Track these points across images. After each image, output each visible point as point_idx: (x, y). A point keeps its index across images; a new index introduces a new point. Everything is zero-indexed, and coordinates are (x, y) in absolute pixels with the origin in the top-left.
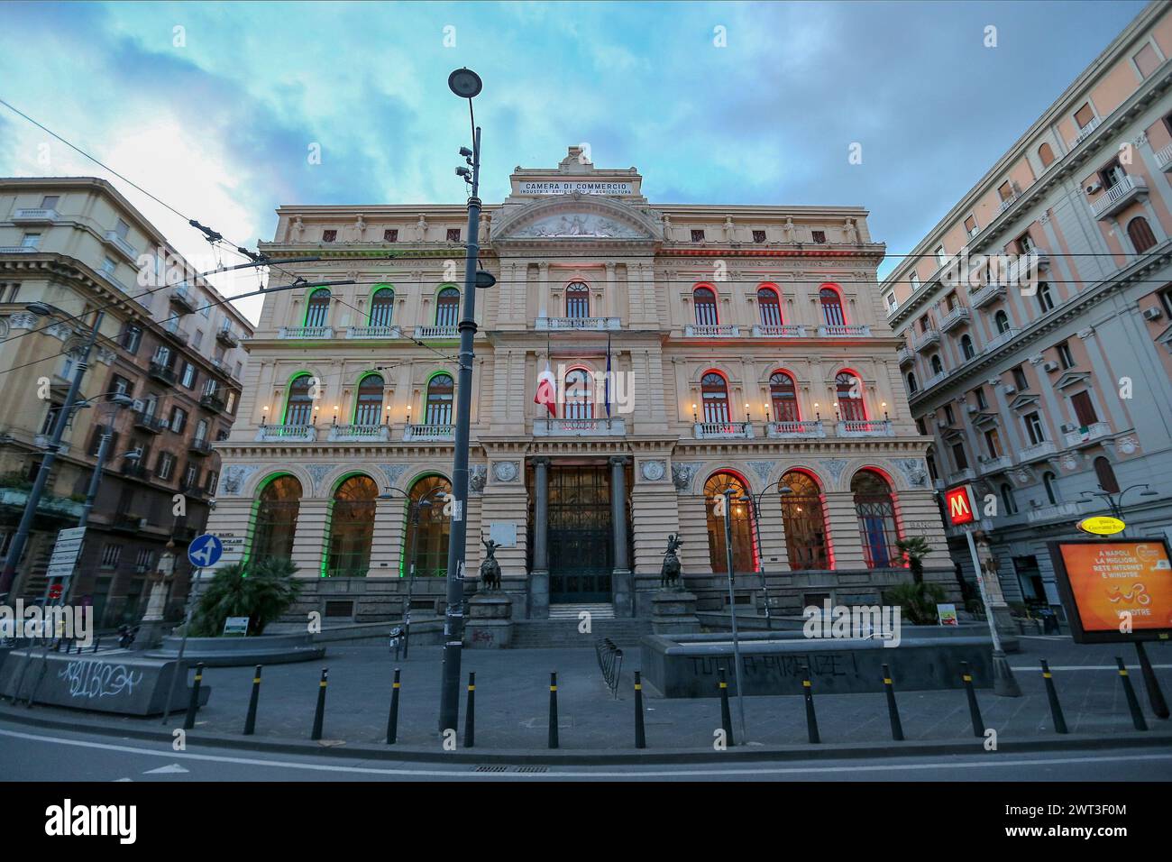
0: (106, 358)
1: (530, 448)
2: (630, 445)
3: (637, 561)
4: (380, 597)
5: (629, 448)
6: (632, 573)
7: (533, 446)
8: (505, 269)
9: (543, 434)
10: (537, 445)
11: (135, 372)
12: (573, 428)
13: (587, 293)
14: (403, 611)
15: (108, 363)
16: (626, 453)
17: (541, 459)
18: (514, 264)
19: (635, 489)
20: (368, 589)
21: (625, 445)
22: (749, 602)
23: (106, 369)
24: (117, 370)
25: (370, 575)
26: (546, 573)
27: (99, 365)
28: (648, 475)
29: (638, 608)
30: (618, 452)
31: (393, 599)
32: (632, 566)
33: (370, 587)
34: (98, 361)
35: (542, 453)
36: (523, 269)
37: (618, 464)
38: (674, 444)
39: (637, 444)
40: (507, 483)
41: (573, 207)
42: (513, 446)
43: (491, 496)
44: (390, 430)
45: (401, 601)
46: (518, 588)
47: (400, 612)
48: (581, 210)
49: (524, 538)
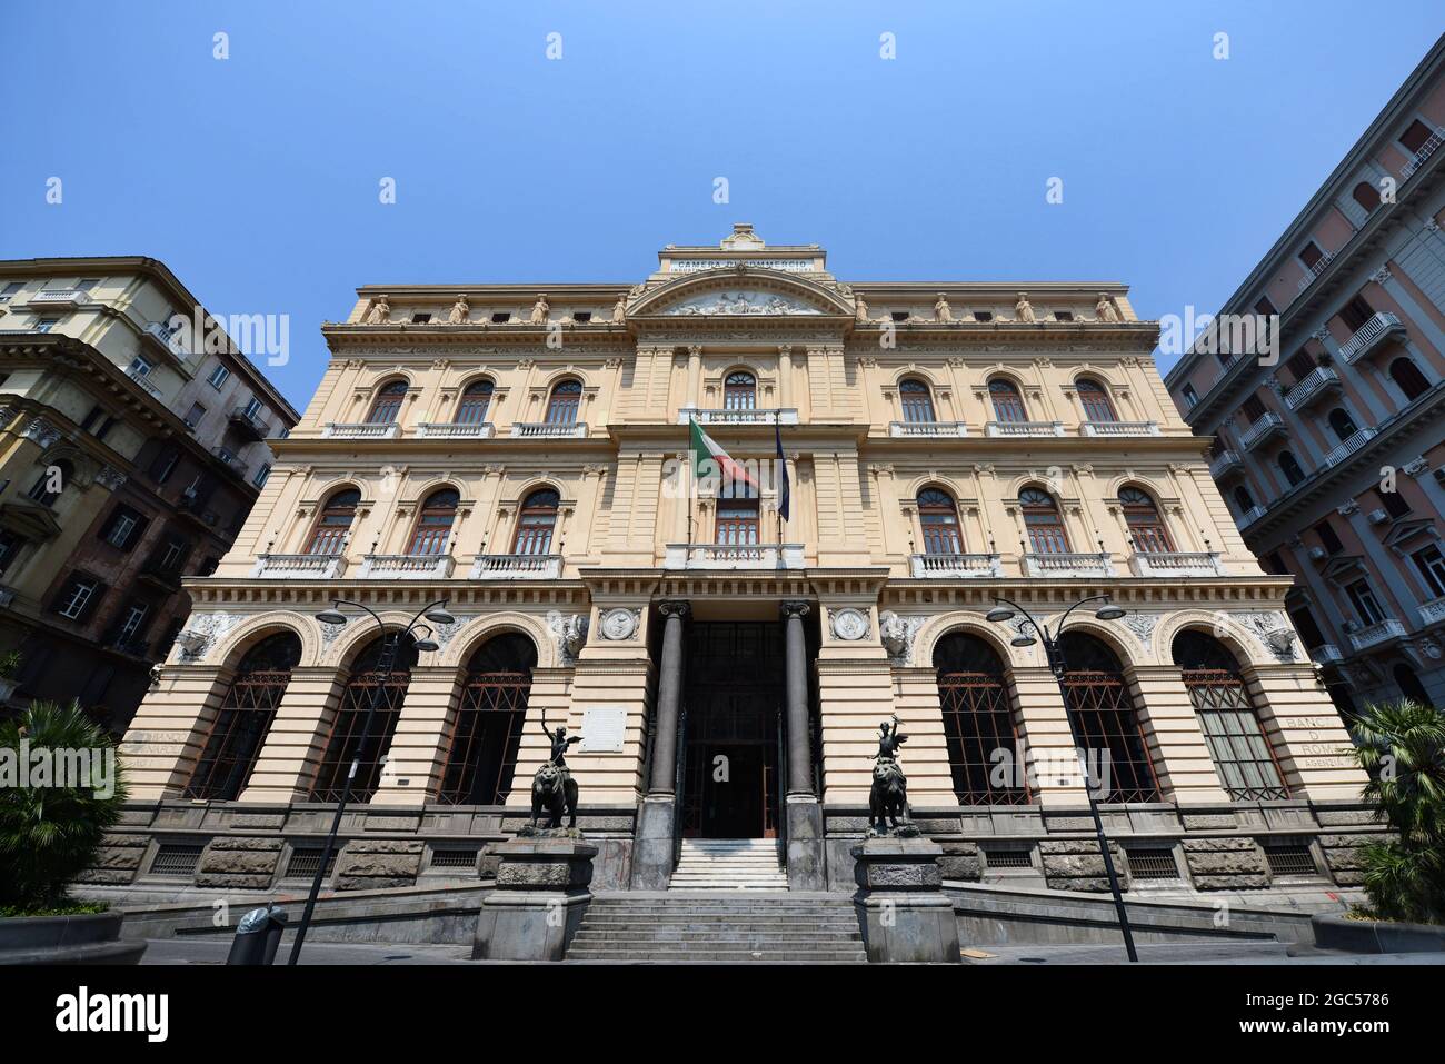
0: (109, 481)
1: (657, 590)
2: (813, 584)
3: (829, 779)
4: (384, 843)
5: (812, 590)
6: (821, 801)
7: (664, 586)
8: (642, 353)
9: (681, 566)
10: (669, 586)
11: (155, 505)
12: (726, 559)
13: (754, 385)
14: (419, 868)
15: (113, 487)
16: (806, 596)
17: (674, 607)
18: (656, 349)
19: (823, 654)
20: (368, 826)
21: (806, 586)
22: (1030, 864)
23: (107, 495)
24: (124, 498)
25: (379, 800)
26: (669, 799)
27: (96, 488)
28: (841, 632)
29: (831, 871)
30: (794, 596)
31: (406, 845)
32: (818, 787)
33: (373, 822)
34: (94, 482)
35: (676, 596)
36: (668, 353)
37: (794, 615)
38: (881, 584)
39: (824, 584)
40: (620, 643)
41: (737, 283)
42: (633, 586)
43: (590, 663)
44: (454, 563)
45: (419, 849)
46: (619, 826)
47: (413, 871)
48: (746, 287)
49: (637, 735)
